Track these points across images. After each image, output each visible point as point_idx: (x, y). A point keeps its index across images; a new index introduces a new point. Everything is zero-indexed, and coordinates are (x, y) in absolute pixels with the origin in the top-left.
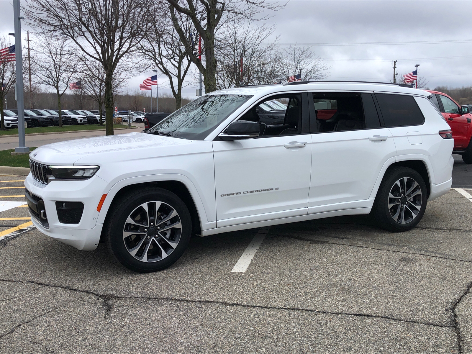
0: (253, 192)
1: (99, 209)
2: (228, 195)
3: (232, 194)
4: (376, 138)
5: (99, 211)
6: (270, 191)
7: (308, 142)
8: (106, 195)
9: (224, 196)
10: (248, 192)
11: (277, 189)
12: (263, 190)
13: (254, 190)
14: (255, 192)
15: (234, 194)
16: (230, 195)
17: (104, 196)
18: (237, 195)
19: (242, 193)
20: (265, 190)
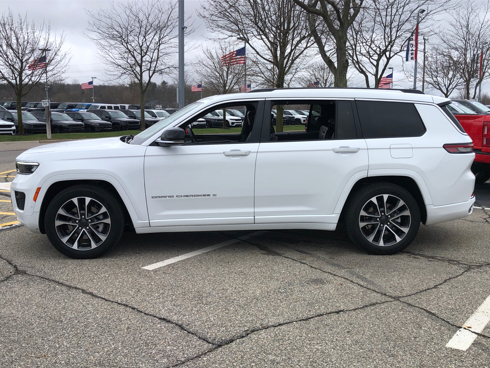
0: (187, 196)
1: (35, 199)
2: (159, 197)
3: (164, 197)
4: (342, 149)
5: (35, 201)
6: (207, 197)
7: (252, 151)
8: (40, 188)
9: (155, 198)
10: (181, 196)
11: (214, 195)
12: (199, 196)
13: (189, 194)
14: (190, 196)
15: (166, 197)
16: (162, 197)
17: (39, 189)
18: (170, 198)
19: (175, 196)
20: (201, 196)
